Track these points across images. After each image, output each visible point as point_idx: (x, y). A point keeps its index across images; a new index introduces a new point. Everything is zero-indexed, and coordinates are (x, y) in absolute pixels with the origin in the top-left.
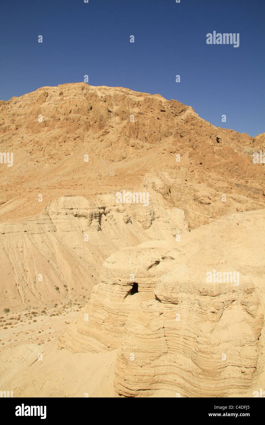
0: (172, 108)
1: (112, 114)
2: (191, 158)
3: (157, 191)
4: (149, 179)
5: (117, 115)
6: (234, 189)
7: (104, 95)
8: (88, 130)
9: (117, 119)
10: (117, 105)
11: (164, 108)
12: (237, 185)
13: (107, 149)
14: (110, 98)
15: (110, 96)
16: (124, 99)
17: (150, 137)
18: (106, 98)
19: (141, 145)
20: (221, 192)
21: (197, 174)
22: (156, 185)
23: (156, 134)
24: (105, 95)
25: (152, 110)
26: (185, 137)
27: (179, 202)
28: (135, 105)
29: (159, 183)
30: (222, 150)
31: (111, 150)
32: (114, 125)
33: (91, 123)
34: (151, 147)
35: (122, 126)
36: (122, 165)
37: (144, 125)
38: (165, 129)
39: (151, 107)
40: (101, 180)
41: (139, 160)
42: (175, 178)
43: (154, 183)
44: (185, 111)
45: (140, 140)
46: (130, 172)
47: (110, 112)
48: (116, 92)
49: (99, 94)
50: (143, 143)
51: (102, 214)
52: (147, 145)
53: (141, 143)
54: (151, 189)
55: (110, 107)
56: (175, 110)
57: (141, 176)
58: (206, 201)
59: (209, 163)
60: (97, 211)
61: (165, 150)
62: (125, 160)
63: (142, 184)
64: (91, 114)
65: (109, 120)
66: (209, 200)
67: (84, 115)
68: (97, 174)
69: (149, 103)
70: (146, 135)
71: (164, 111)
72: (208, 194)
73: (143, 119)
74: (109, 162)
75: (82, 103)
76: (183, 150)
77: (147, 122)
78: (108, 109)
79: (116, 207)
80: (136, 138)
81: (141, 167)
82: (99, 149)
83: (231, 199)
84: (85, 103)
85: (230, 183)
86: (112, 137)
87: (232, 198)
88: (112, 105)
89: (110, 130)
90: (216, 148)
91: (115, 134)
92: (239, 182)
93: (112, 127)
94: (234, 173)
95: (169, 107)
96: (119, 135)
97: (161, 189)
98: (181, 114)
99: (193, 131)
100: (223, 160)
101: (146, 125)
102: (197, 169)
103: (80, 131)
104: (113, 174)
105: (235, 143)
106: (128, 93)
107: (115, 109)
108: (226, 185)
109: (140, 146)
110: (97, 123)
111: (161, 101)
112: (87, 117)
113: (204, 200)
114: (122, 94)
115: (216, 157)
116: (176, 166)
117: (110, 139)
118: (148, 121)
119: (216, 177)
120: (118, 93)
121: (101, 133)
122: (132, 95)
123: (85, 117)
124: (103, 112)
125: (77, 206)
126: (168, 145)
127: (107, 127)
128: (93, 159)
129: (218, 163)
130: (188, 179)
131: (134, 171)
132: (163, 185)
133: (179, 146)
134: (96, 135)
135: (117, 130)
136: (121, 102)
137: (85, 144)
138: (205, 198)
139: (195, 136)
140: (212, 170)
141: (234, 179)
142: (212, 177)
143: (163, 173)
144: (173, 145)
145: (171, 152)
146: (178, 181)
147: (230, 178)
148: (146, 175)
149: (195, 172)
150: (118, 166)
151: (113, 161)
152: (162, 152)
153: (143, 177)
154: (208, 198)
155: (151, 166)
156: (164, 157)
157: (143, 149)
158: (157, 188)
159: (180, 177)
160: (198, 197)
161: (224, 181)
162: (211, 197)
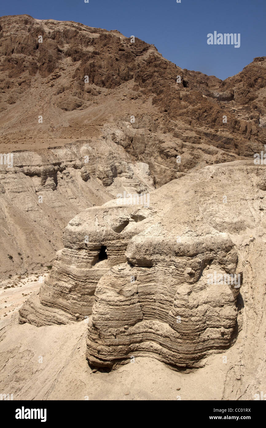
0: (132, 47)
1: (63, 55)
2: (155, 105)
3: (118, 143)
4: (109, 130)
5: (68, 54)
6: (202, 139)
7: (51, 31)
8: (35, 73)
9: (69, 59)
10: (68, 43)
11: (123, 46)
12: (206, 134)
13: (58, 96)
14: (59, 35)
15: (59, 32)
16: (75, 36)
17: (107, 81)
18: (54, 35)
19: (97, 90)
20: (189, 142)
21: (162, 122)
22: (116, 137)
23: (115, 77)
24: (53, 31)
25: (109, 49)
26: (147, 81)
27: (143, 155)
28: (89, 43)
29: (119, 133)
30: (189, 95)
31: (63, 97)
32: (65, 67)
33: (39, 64)
34: (109, 93)
35: (75, 68)
36: (76, 114)
37: (100, 67)
38: (125, 71)
39: (108, 46)
40: (54, 132)
41: (96, 108)
42: (137, 127)
43: (114, 134)
44: (147, 50)
45: (97, 84)
46: (86, 122)
47: (61, 51)
48: (66, 26)
49: (46, 29)
50: (100, 88)
51: (57, 171)
52: (104, 90)
53: (98, 88)
54: (111, 141)
55: (60, 45)
56: (135, 49)
57: (99, 127)
58: (173, 153)
59: (175, 110)
60: (51, 167)
61: (125, 96)
62: (80, 108)
63: (101, 136)
64: (38, 54)
65: (60, 61)
66: (175, 151)
67: (29, 55)
68: (49, 125)
69: (105, 41)
70: (103, 79)
71: (123, 50)
72: (174, 145)
73: (99, 60)
74: (62, 111)
75: (26, 40)
76: (145, 96)
77: (103, 63)
78: (57, 47)
79: (73, 163)
80: (92, 83)
81: (99, 116)
82: (49, 96)
83: (200, 151)
84: (29, 41)
85: (198, 132)
86: (64, 81)
87: (200, 149)
88: (62, 43)
89: (61, 73)
90: (182, 93)
91: (68, 77)
92: (208, 131)
93: (64, 70)
94: (203, 121)
95: (128, 45)
96: (72, 79)
97: (122, 141)
98: (143, 54)
99: (156, 74)
100: (191, 107)
101: (103, 67)
102: (161, 117)
103: (26, 74)
104: (67, 125)
105: (203, 87)
106: (81, 28)
107: (66, 47)
108: (193, 134)
109: (96, 92)
110: (45, 65)
111: (119, 38)
112: (33, 57)
113: (170, 151)
114: (74, 29)
115: (183, 103)
116: (138, 115)
117: (61, 84)
118: (105, 62)
119: (183, 126)
120: (68, 28)
121: (50, 77)
122: (86, 30)
123: (30, 57)
124: (51, 52)
125: (28, 163)
126: (129, 90)
127: (57, 70)
128: (43, 107)
129: (185, 110)
130: (152, 129)
131: (91, 121)
132: (125, 137)
133: (142, 92)
134: (45, 80)
135: (69, 72)
136: (73, 39)
137: (32, 90)
138: (172, 150)
139: (159, 79)
140: (178, 118)
141: (203, 128)
142: (179, 126)
143: (123, 122)
144: (134, 90)
145: (133, 99)
146: (141, 131)
147: (198, 127)
148: (105, 125)
149: (159, 120)
150: (73, 116)
151: (66, 110)
152: (122, 99)
153: (102, 127)
154: (175, 149)
155: (109, 115)
156: (124, 104)
157: (101, 95)
158: (118, 140)
159: (143, 127)
160: (163, 149)
161: (192, 130)
162: (178, 149)
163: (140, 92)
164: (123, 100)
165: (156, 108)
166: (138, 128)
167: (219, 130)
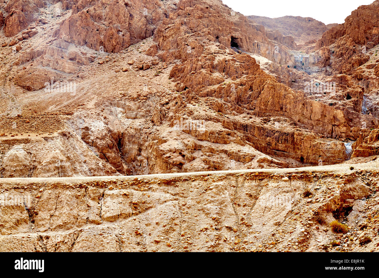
2: (173, 79)
3: (93, 144)
4: (81, 121)
6: (233, 136)
12: (243, 127)
13: (22, 66)
19: (89, 56)
20: (208, 141)
21: (174, 108)
22: (90, 133)
23: (121, 34)
26: (170, 39)
27: (134, 163)
31: (28, 67)
34: (107, 60)
37: (99, 18)
38: (140, 24)
41: (77, 85)
42: (133, 116)
43: (87, 128)
45: (90, 46)
46: (51, 108)
50: (95, 52)
53: (90, 52)
54: (78, 141)
57: (66, 116)
58: (175, 160)
59: (200, 86)
61: (130, 64)
63: (60, 131)
65: (41, 9)
66: (180, 157)
70: (102, 37)
72: (180, 146)
74: (21, 91)
76: (164, 63)
77: (105, 12)
80: (82, 43)
81: (75, 98)
83: (223, 155)
85: (229, 124)
86: (39, 41)
87: (226, 152)
89: (39, 29)
90: (219, 58)
91: (46, 35)
92: (249, 122)
93: (44, 23)
94: (244, 104)
96: (51, 39)
97: (98, 141)
99: (184, 27)
100: (228, 81)
101: (104, 18)
102: (175, 98)
104: (16, 113)
108: (218, 127)
109: (86, 58)
113: (172, 157)
115: (217, 75)
116: (139, 95)
117: (33, 47)
118: (108, 10)
119: (203, 113)
121: (20, 35)
126: (139, 55)
127: (34, 24)
129: (216, 87)
130: (155, 119)
131: (59, 107)
132: (105, 133)
134: (10, 40)
135: (52, 27)
138: (175, 154)
139: (187, 35)
140: (202, 100)
141: (242, 115)
142: (196, 113)
143: (113, 109)
144: (149, 54)
145: (142, 69)
146: (138, 123)
147: (234, 115)
148: (75, 114)
149: (170, 104)
150: (36, 98)
151: (29, 89)
152: (124, 69)
153: (69, 117)
154: (180, 153)
155: (92, 97)
156: (123, 78)
157: (93, 63)
158: (92, 138)
159: (143, 116)
160: (161, 152)
161: (218, 121)
162: (185, 153)
163: (156, 58)
164: (126, 71)
165: (174, 84)
166: (134, 118)
167: (272, 119)
